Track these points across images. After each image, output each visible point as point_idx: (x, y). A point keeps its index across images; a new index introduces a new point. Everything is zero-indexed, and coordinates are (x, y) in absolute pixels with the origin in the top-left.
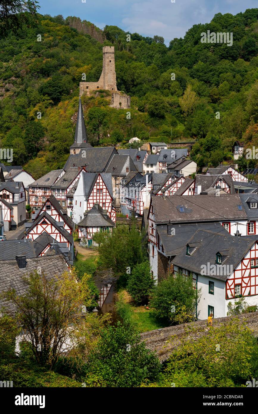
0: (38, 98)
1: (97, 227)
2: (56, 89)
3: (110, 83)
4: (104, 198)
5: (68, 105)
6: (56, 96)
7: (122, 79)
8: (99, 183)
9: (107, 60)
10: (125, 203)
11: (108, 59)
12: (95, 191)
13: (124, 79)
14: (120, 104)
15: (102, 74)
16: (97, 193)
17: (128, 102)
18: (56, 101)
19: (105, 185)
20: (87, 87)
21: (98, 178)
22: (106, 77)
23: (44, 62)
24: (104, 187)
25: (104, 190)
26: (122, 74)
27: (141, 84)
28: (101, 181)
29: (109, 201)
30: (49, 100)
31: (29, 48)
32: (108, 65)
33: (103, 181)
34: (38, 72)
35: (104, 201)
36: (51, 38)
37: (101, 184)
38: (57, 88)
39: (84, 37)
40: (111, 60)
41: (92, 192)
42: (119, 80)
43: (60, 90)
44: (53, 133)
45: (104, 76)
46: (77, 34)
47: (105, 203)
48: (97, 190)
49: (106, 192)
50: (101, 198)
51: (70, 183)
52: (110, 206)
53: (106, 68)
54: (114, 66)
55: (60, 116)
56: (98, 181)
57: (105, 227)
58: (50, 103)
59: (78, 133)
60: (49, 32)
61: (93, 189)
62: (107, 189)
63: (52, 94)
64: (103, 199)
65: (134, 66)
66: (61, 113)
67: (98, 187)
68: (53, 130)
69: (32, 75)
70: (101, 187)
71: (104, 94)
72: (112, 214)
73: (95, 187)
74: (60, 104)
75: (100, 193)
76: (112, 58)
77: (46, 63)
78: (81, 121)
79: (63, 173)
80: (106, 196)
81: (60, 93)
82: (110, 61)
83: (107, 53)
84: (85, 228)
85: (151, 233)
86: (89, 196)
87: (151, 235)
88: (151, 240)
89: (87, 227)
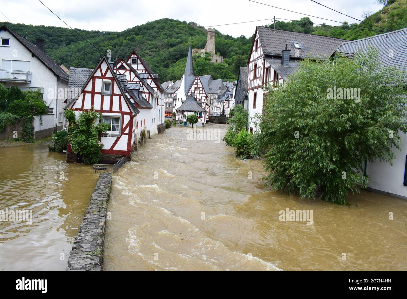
1: (192, 111)
3: (211, 50)
4: (201, 95)
8: (197, 82)
9: (210, 36)
10: (217, 111)
12: (193, 89)
14: (217, 60)
15: (206, 45)
16: (195, 91)
17: (221, 60)
19: (202, 85)
20: (197, 52)
21: (197, 79)
24: (201, 86)
25: (201, 89)
27: (230, 52)
28: (199, 81)
29: (204, 98)
32: (210, 39)
33: (200, 81)
34: (169, 46)
35: (200, 98)
37: (199, 83)
40: (212, 36)
41: (191, 89)
45: (208, 46)
47: (201, 99)
48: (195, 88)
49: (202, 91)
50: (198, 95)
51: (176, 90)
52: (205, 102)
53: (209, 41)
54: (214, 40)
56: (196, 81)
57: (199, 112)
58: (173, 61)
61: (192, 87)
62: (203, 88)
64: (199, 96)
67: (196, 86)
69: (165, 47)
70: (199, 86)
71: (207, 55)
72: (206, 108)
73: (194, 86)
75: (197, 91)
77: (174, 41)
79: (172, 83)
80: (202, 93)
83: (210, 32)
84: (182, 112)
85: (253, 78)
86: (188, 92)
87: (253, 80)
88: (252, 87)
89: (183, 111)
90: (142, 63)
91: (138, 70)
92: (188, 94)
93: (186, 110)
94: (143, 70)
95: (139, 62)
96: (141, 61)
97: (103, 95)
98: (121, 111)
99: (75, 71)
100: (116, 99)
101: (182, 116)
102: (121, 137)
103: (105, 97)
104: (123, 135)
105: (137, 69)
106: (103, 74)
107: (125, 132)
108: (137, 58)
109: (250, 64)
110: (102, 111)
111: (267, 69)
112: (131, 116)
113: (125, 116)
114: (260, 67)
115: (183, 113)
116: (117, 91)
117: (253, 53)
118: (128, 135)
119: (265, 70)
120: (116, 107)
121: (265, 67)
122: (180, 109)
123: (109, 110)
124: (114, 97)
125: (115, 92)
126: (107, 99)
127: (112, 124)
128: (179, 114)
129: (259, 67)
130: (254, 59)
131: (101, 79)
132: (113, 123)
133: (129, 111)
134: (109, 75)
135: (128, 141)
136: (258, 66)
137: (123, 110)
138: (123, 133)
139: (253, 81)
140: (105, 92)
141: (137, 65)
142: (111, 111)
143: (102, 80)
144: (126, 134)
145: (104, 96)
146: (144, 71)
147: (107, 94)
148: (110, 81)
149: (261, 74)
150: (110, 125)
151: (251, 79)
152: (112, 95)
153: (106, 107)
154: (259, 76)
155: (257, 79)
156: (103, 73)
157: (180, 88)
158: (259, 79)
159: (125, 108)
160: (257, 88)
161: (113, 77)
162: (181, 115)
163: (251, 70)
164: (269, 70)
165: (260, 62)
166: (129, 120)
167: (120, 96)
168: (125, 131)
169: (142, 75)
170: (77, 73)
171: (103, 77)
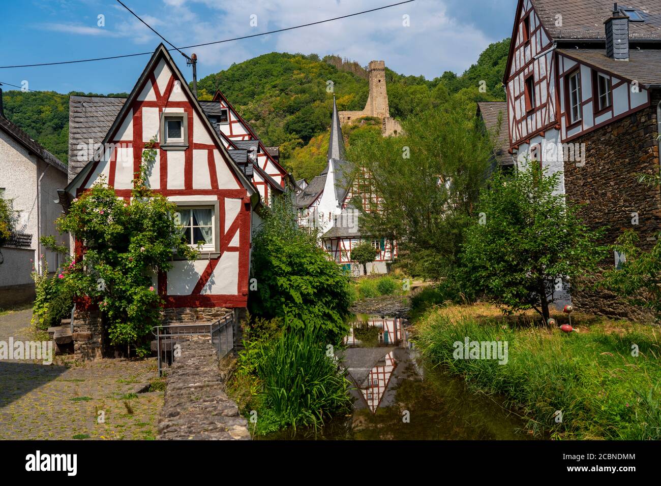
0: (283, 138)
2: (306, 125)
3: (380, 111)
4: (374, 201)
5: (322, 141)
6: (306, 133)
7: (397, 109)
9: (375, 80)
11: (376, 77)
12: (356, 188)
13: (399, 107)
14: (395, 132)
15: (369, 99)
16: (359, 193)
18: (306, 139)
19: (375, 178)
20: (349, 118)
22: (374, 103)
23: (293, 98)
24: (373, 181)
25: (374, 188)
26: (396, 101)
28: (367, 170)
30: (298, 139)
31: (274, 87)
32: (377, 86)
33: (370, 169)
34: (284, 111)
36: (302, 75)
37: (367, 175)
38: (308, 123)
39: (346, 74)
40: (380, 79)
41: (351, 190)
42: (392, 110)
43: (312, 125)
44: (301, 171)
45: (372, 101)
46: (336, 71)
47: (375, 211)
48: (360, 186)
53: (375, 90)
54: (385, 87)
55: (312, 155)
56: (361, 170)
57: (375, 237)
58: (299, 143)
59: (333, 150)
60: (300, 69)
61: (352, 185)
62: (378, 185)
63: (302, 131)
65: (412, 90)
66: (313, 151)
67: (362, 182)
68: (301, 168)
69: (277, 115)
71: (373, 122)
73: (356, 182)
74: (311, 142)
75: (365, 193)
76: (381, 77)
77: (296, 98)
78: (337, 132)
79: (304, 185)
80: (377, 198)
81: (313, 129)
82: (380, 81)
83: (374, 70)
84: (335, 242)
85: (524, 114)
86: (346, 198)
87: (524, 118)
88: (524, 134)
89: (339, 239)
90: (240, 121)
91: (232, 136)
92: (344, 201)
93: (345, 235)
94: (244, 136)
95: (233, 118)
96: (236, 115)
97: (164, 148)
98: (215, 189)
99: (84, 104)
100: (200, 157)
101: (336, 251)
102: (219, 257)
103: (170, 155)
104: (226, 253)
105: (230, 134)
106: (162, 95)
107: (231, 244)
108: (227, 109)
109: (511, 84)
110: (165, 191)
111: (567, 76)
112: (242, 199)
113: (227, 201)
114: (545, 77)
115: (338, 245)
116: (200, 135)
117: (517, 53)
118: (237, 253)
119: (562, 80)
120: (201, 180)
121: (561, 73)
122: (331, 236)
123: (183, 188)
124: (195, 152)
125: (196, 140)
126: (176, 160)
127: (192, 226)
128: (329, 248)
129: (541, 81)
130: (523, 64)
131: (158, 109)
132: (195, 223)
133: (237, 187)
134: (177, 95)
135: (240, 267)
136: (536, 79)
137: (222, 186)
138: (224, 245)
139: (524, 123)
140: (170, 140)
141: (228, 126)
142: (189, 189)
143: (160, 111)
144: (233, 249)
145: (168, 153)
146: (247, 138)
147: (175, 148)
148: (180, 110)
149: (549, 95)
150: (189, 229)
151: (518, 118)
152: (189, 148)
153: (176, 180)
154: (544, 101)
155: (539, 113)
156: (162, 92)
157: (323, 191)
158: (544, 110)
159: (227, 181)
160: (540, 133)
161: (187, 100)
162: (334, 249)
163: (517, 94)
164: (574, 79)
165: (542, 68)
166: (239, 210)
167: (210, 149)
168: (230, 240)
169: (244, 144)
170: (90, 109)
171: (163, 101)
